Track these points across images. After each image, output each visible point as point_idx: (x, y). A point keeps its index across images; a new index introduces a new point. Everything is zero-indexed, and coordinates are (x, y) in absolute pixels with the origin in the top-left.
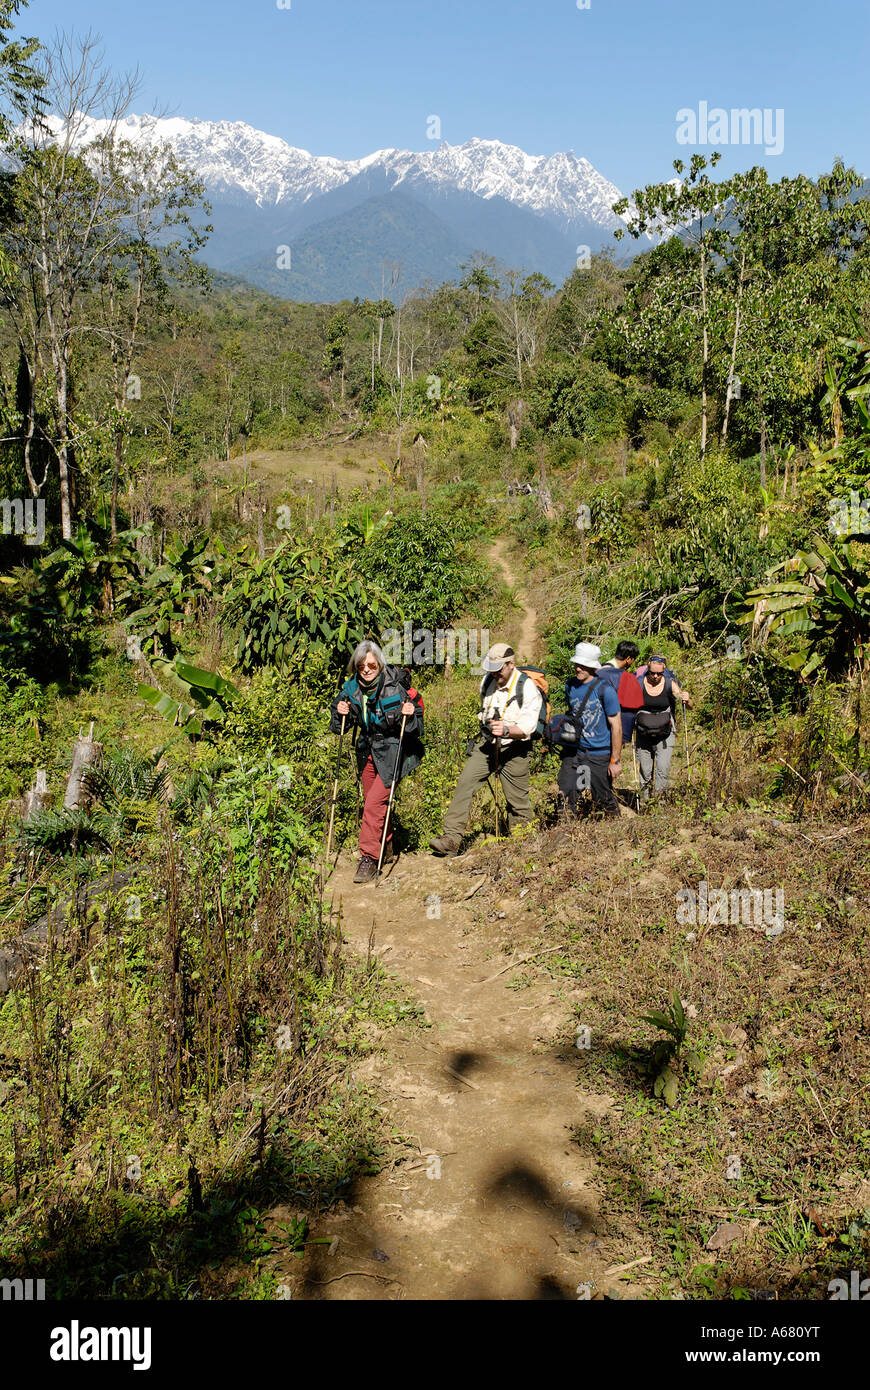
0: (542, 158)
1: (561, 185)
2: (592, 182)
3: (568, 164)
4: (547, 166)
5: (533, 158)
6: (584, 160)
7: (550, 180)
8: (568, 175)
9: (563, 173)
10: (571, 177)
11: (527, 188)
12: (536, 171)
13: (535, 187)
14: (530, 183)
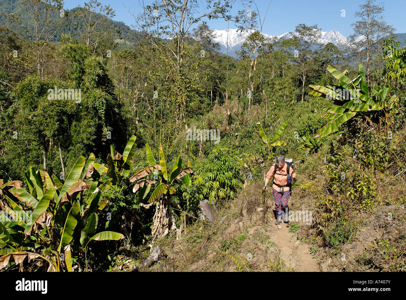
0: (327, 32)
1: (331, 38)
2: (340, 37)
3: (333, 33)
4: (328, 34)
5: (324, 32)
6: (338, 32)
7: (329, 38)
8: (333, 36)
9: (332, 36)
10: (334, 36)
11: (322, 40)
12: (325, 35)
13: (325, 39)
14: (323, 39)
